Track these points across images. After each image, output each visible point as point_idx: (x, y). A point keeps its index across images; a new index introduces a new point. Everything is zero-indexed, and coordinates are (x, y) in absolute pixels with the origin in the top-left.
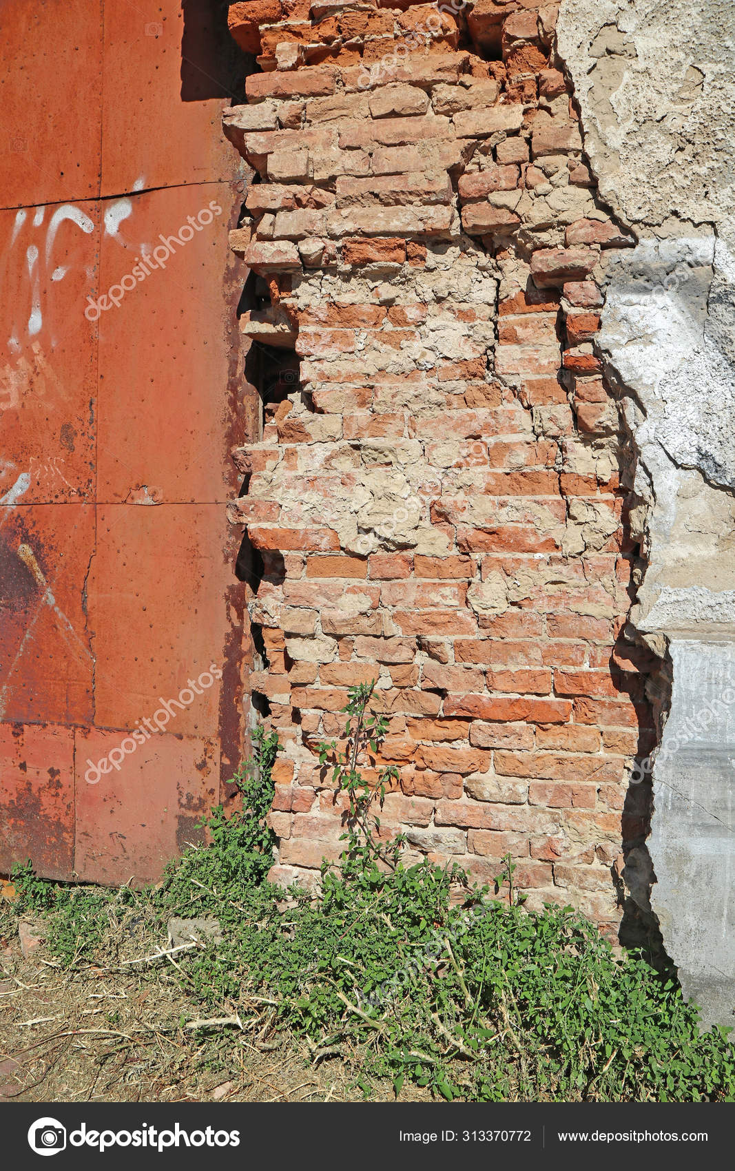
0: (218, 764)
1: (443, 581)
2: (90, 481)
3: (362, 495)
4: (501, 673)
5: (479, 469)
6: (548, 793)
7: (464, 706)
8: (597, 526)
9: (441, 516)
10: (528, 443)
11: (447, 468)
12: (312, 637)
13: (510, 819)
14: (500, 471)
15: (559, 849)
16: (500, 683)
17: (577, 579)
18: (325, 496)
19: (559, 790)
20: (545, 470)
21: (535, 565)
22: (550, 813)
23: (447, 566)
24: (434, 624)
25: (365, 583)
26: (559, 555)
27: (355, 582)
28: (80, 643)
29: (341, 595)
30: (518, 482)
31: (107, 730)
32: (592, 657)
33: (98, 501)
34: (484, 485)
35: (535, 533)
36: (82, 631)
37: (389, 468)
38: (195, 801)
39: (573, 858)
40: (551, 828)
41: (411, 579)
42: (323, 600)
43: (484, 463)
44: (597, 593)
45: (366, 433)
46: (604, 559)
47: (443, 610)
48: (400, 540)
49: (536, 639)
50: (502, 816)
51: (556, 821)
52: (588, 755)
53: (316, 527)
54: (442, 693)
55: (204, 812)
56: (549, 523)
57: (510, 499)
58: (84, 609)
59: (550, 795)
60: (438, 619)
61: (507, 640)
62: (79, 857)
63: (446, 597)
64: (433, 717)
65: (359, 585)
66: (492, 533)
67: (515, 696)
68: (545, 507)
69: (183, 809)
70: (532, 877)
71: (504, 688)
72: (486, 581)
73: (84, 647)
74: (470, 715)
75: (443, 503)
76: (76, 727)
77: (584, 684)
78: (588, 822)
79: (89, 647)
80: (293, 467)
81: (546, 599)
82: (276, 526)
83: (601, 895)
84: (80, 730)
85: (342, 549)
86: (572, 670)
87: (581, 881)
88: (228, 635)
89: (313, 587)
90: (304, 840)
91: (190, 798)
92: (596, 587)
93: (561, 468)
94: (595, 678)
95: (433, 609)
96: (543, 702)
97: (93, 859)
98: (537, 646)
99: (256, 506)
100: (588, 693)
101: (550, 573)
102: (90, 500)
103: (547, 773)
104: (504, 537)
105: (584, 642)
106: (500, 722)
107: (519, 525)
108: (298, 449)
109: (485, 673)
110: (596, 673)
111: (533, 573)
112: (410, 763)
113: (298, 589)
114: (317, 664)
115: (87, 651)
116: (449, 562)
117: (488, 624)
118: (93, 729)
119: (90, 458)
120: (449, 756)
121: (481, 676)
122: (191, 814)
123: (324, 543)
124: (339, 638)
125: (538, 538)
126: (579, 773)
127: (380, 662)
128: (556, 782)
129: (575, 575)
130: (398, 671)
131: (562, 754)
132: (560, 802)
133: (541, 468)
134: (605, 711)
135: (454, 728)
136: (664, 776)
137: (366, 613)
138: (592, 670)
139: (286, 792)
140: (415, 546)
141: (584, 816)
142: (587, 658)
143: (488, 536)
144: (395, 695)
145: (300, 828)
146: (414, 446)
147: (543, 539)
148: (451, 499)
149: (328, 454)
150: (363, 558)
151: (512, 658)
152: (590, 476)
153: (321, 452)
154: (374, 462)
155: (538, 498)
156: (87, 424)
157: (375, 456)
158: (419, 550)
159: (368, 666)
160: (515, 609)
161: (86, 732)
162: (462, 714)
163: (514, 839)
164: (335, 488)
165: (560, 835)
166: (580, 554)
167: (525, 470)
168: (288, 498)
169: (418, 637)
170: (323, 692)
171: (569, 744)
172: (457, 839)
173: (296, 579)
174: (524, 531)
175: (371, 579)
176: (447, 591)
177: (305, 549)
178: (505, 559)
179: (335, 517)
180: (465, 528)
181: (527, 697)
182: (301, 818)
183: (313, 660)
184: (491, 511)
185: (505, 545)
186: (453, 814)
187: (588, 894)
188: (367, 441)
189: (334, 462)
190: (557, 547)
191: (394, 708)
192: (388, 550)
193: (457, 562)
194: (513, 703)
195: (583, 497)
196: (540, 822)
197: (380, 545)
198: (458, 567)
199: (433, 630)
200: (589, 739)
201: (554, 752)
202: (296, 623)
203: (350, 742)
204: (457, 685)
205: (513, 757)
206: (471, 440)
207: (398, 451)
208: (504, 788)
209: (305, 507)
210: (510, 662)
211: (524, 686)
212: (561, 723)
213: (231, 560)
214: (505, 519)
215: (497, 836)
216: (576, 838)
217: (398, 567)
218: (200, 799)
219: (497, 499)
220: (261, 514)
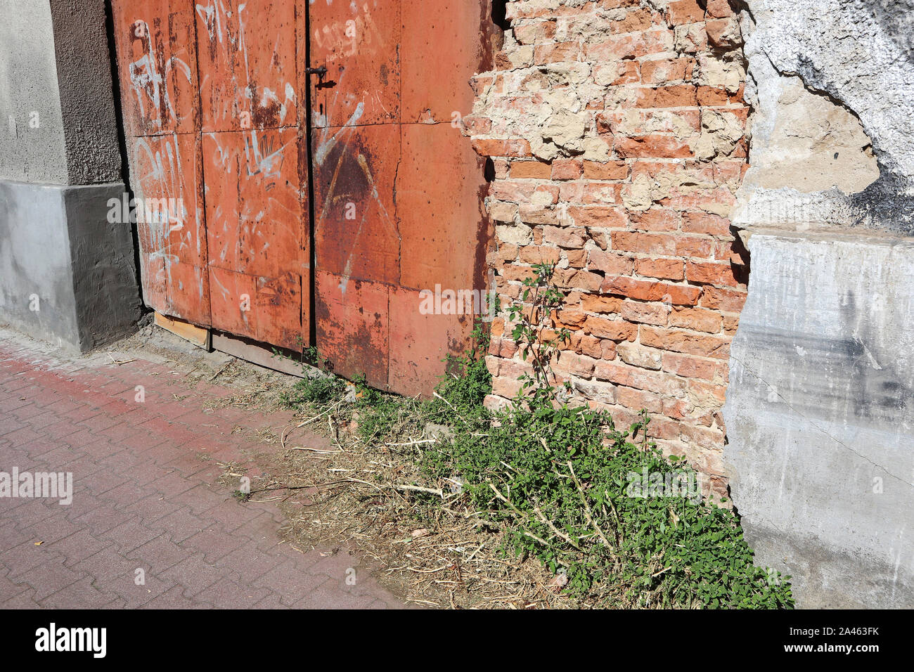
0: (472, 320)
1: (603, 182)
2: (397, 107)
3: (546, 111)
4: (644, 260)
5: (632, 85)
6: (677, 364)
7: (617, 285)
8: (725, 133)
9: (605, 128)
10: (671, 60)
11: (608, 86)
12: (513, 224)
13: (647, 381)
14: (648, 86)
15: (683, 411)
16: (644, 269)
17: (707, 182)
18: (522, 113)
19: (686, 362)
20: (684, 84)
21: (673, 168)
22: (678, 380)
23: (607, 169)
24: (597, 218)
25: (550, 183)
26: (692, 159)
27: (543, 182)
28: (392, 226)
29: (533, 193)
30: (663, 96)
31: (407, 289)
32: (717, 251)
33: (402, 122)
34: (635, 99)
35: (674, 141)
36: (393, 217)
37: (566, 88)
38: (458, 345)
39: (694, 419)
40: (679, 393)
41: (582, 180)
42: (520, 196)
43: (637, 80)
44: (723, 194)
45: (550, 59)
46: (732, 163)
47: (603, 206)
48: (571, 147)
49: (672, 233)
50: (642, 378)
51: (682, 387)
52: (711, 335)
53: (516, 137)
54: (602, 273)
55: (463, 353)
56: (685, 132)
57: (654, 111)
58: (394, 201)
59: (678, 366)
60: (600, 214)
61: (649, 233)
62: (391, 375)
63: (604, 195)
64: (597, 293)
65: (545, 184)
66: (640, 141)
67: (654, 280)
68: (682, 117)
69: (450, 350)
70: (663, 430)
71: (646, 273)
72: (635, 182)
73: (394, 229)
74: (622, 294)
75: (605, 115)
76: (389, 285)
77: (709, 274)
78: (707, 391)
79: (397, 229)
80: (500, 90)
81: (681, 199)
82: (488, 137)
83: (715, 453)
84: (392, 287)
85: (533, 155)
86: (699, 261)
87: (699, 439)
88: (479, 223)
89: (514, 185)
90: (508, 378)
91: (455, 343)
92: (723, 189)
93: (696, 81)
94: (717, 269)
95: (595, 205)
96: (676, 287)
97: (399, 378)
98: (673, 239)
99: (475, 122)
100: (711, 282)
101: (684, 176)
102: (397, 121)
103: (677, 347)
104: (649, 144)
105: (710, 237)
106: (644, 301)
107: (662, 134)
108: (504, 75)
109: (632, 260)
110: (718, 265)
111: (672, 176)
112: (581, 328)
113: (503, 187)
114: (517, 246)
115: (395, 232)
116: (609, 166)
117: (636, 219)
118: (399, 288)
119: (397, 90)
120: (604, 325)
121: (630, 262)
122: (455, 354)
123: (521, 152)
124: (532, 226)
125: (677, 145)
126: (703, 350)
127: (561, 247)
128: (684, 355)
129: (705, 178)
130: (574, 255)
131: (690, 332)
132: (686, 372)
133: (679, 82)
134: (726, 299)
135: (610, 303)
136: (738, 354)
137: (549, 207)
138: (716, 262)
139: (496, 342)
140: (583, 152)
141: (704, 386)
142: (713, 251)
143: (637, 144)
144: (571, 274)
145: (506, 369)
146: (584, 68)
147: (680, 146)
148: (611, 112)
149: (523, 78)
150: (549, 162)
151: (653, 248)
152: (721, 88)
153: (518, 76)
154: (557, 84)
155: (677, 109)
156: (395, 64)
157: (557, 78)
158: (586, 156)
159: (551, 250)
160: (657, 207)
161: (395, 290)
162: (615, 292)
163: (650, 398)
164: (528, 106)
165: (685, 400)
166: (711, 158)
167: (668, 85)
168: (497, 115)
169: (586, 228)
170: (521, 268)
171: (695, 324)
172: (609, 392)
173: (502, 179)
174: (665, 139)
175: (553, 180)
176: (606, 190)
177: (508, 156)
178: (650, 163)
179: (527, 129)
180: (620, 137)
181: (664, 282)
182: (506, 362)
183: (513, 242)
184: (640, 122)
185: (651, 152)
186: (606, 371)
187: (705, 451)
188: (551, 66)
189: (527, 85)
190: (691, 153)
191: (570, 284)
192: (565, 156)
193: (615, 166)
194: (653, 286)
195: (713, 107)
196: (670, 386)
197: (559, 152)
198: (616, 171)
199: (598, 222)
200: (711, 321)
201: (684, 330)
202: (502, 213)
203: (540, 308)
204: (612, 268)
205: (652, 331)
206: (628, 60)
207: (572, 73)
208: (643, 355)
209: (509, 122)
210: (651, 251)
211: (662, 273)
212: (691, 307)
213: (481, 165)
214: (650, 129)
215: (636, 393)
216: (697, 404)
217: (572, 170)
218: (460, 344)
219: (645, 111)
220: (478, 128)
